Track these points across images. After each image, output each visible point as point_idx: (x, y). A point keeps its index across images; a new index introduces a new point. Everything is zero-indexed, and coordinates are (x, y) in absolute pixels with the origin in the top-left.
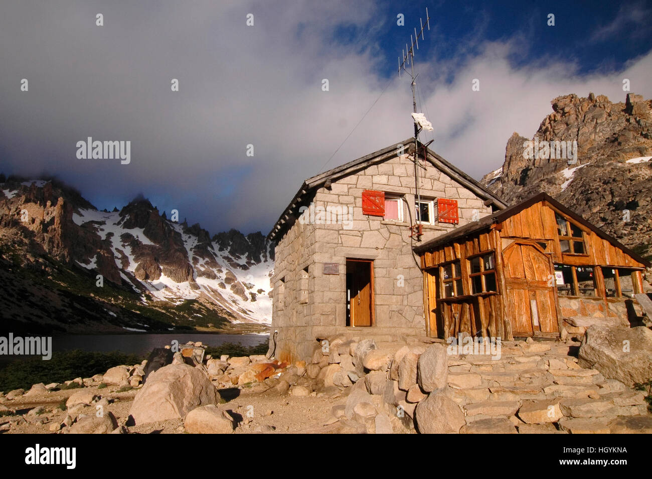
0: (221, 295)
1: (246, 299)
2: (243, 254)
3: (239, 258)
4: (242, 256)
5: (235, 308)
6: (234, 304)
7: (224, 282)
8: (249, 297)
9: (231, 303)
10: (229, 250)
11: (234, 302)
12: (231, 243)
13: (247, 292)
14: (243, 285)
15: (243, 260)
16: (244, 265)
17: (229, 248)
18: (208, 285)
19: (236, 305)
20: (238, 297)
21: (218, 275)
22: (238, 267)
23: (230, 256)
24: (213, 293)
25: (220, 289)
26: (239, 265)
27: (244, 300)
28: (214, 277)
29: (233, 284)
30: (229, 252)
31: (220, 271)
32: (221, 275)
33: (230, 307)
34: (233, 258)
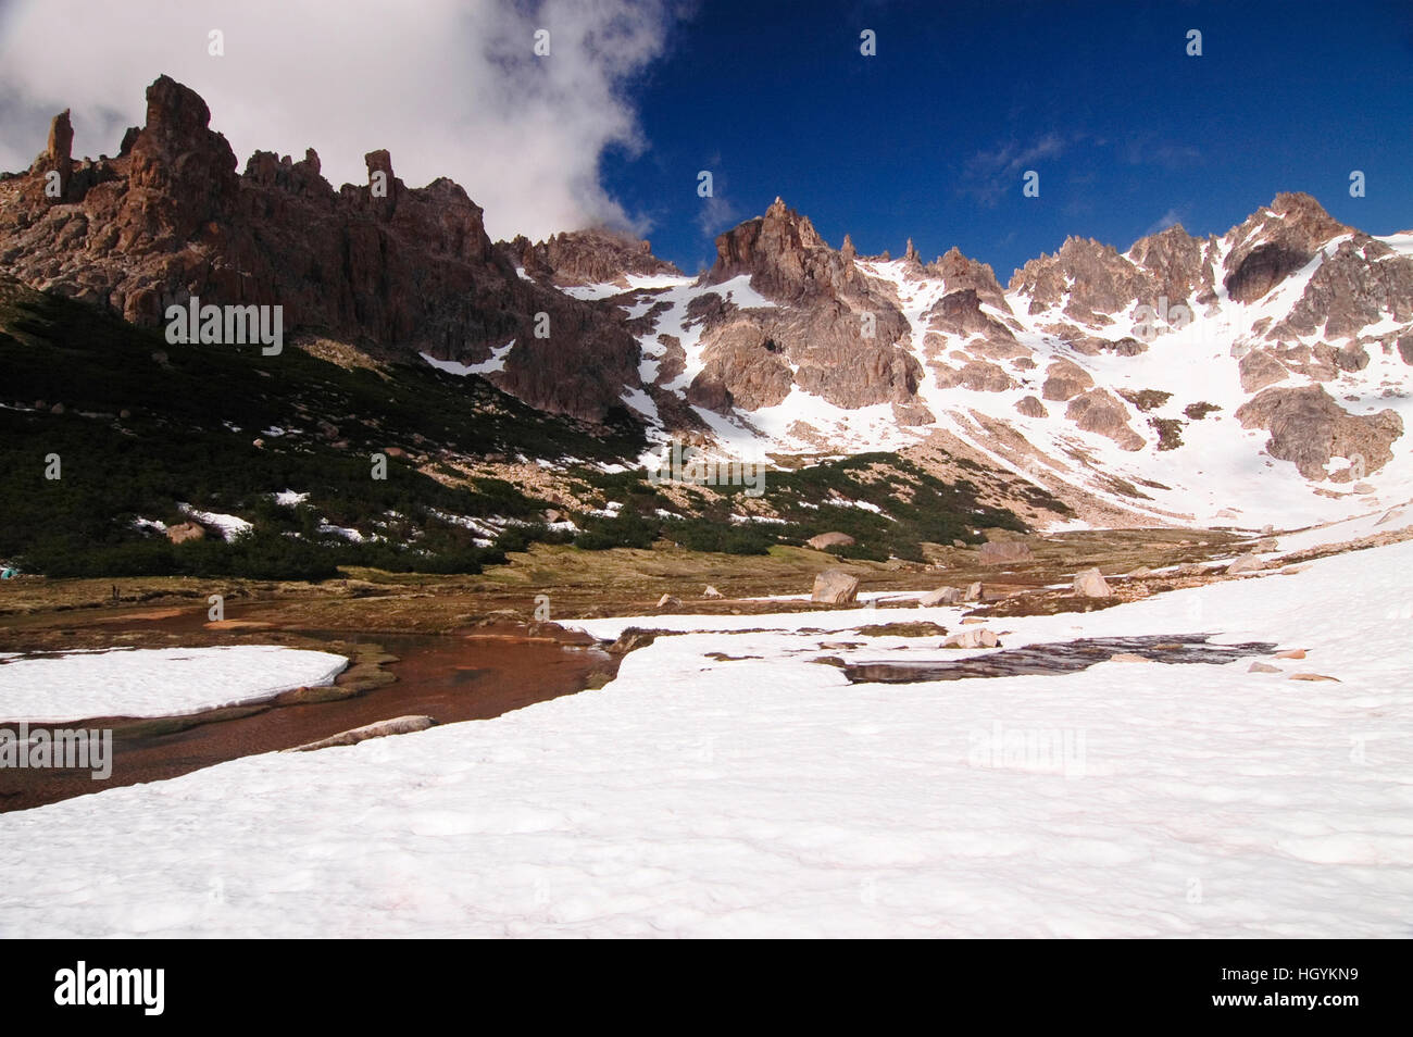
0: (1019, 436)
1: (1136, 443)
2: (1118, 307)
3: (1103, 320)
4: (1115, 316)
5: (1076, 477)
6: (1075, 464)
7: (1038, 394)
8: (1152, 436)
9: (1065, 459)
10: (1064, 304)
11: (1078, 455)
12: (1070, 283)
13: (1138, 421)
14: (1123, 400)
15: (1121, 325)
16: (1128, 341)
17: (1065, 298)
18: (972, 412)
19: (1084, 464)
20: (1092, 439)
21: (1017, 376)
22: (1103, 351)
23: (1070, 322)
24: (987, 433)
25: (1019, 421)
26: (1103, 344)
27: (1125, 447)
28: (1003, 383)
29: (1074, 398)
30: (1066, 311)
31: (1027, 363)
32: (1029, 374)
33: (1057, 473)
34: (1081, 326)
